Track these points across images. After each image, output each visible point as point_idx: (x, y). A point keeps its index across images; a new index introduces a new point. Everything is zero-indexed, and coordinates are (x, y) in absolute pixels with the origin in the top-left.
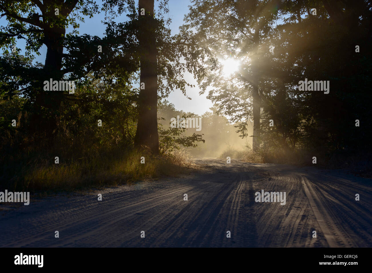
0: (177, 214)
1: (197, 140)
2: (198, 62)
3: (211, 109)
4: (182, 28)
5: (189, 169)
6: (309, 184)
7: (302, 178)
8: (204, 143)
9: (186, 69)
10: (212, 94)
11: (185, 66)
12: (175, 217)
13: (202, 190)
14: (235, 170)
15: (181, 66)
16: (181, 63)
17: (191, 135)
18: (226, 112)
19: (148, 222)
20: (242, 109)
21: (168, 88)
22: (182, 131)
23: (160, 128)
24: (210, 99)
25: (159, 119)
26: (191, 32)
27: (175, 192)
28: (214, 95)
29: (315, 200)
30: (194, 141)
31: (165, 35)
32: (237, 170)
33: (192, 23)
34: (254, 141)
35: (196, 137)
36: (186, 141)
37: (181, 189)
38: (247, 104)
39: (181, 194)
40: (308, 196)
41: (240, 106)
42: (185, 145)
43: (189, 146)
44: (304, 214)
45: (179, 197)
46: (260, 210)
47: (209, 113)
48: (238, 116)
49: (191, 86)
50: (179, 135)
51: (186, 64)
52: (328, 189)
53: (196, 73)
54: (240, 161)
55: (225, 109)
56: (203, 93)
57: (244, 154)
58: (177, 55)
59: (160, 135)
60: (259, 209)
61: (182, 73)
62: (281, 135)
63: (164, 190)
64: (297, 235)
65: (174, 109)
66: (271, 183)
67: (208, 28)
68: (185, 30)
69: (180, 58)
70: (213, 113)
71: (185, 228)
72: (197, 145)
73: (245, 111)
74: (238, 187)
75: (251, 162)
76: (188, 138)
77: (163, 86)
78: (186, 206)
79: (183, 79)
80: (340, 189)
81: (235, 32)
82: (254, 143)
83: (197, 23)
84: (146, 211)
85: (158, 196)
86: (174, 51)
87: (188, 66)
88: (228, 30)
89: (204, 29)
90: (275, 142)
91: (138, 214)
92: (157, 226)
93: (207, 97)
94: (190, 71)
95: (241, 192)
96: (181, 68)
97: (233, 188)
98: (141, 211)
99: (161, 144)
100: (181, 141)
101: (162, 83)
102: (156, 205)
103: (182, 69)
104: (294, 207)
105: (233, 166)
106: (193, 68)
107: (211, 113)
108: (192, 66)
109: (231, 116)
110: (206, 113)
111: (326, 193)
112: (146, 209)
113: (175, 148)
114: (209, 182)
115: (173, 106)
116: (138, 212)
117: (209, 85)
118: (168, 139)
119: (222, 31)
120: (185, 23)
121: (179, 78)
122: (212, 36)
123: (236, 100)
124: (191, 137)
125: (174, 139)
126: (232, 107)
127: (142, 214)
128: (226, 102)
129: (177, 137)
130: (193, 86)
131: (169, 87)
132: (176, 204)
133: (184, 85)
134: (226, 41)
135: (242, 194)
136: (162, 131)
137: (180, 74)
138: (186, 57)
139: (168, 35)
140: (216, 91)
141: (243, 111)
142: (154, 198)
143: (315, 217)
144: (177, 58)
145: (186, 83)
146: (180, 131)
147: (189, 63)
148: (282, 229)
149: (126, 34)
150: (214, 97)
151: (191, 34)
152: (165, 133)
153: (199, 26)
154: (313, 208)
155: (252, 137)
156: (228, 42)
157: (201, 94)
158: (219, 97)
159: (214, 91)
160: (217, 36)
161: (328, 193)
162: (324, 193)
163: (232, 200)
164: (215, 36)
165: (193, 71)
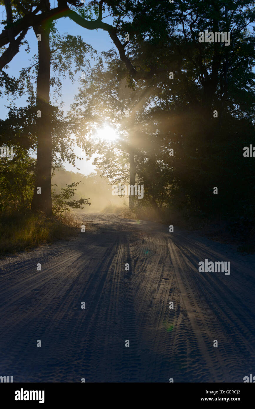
0: (68, 288)
1: (84, 203)
2: (86, 138)
3: (96, 170)
4: (73, 106)
5: (77, 230)
6: (174, 248)
7: (168, 240)
8: (90, 205)
9: (76, 144)
10: (96, 160)
11: (75, 141)
12: (66, 292)
13: (89, 257)
14: (115, 228)
15: (71, 141)
16: (71, 139)
17: (79, 199)
18: (108, 175)
19: (44, 299)
20: (121, 174)
21: (60, 160)
22: (71, 195)
23: (53, 192)
24: (95, 165)
25: (53, 185)
26: (80, 109)
27: (66, 261)
28: (98, 161)
29: (179, 268)
30: (81, 204)
31: (59, 116)
32: (117, 228)
33: (81, 102)
34: (130, 200)
35: (83, 200)
36: (75, 204)
37: (71, 257)
38: (125, 169)
39: (71, 264)
40: (173, 264)
41: (120, 171)
42: (74, 207)
43: (77, 208)
44: (171, 288)
45: (69, 267)
46: (136, 283)
47: (93, 173)
48: (118, 179)
49: (80, 158)
50: (69, 198)
51: (76, 140)
52: (189, 255)
53: (84, 147)
54: (118, 217)
55: (107, 173)
56: (89, 159)
57: (121, 210)
58: (68, 132)
59: (52, 198)
60: (136, 281)
61: (72, 147)
62: (151, 197)
63: (57, 258)
64: (166, 314)
65: (65, 170)
66: (144, 247)
67: (94, 107)
68: (75, 107)
69: (71, 135)
70: (97, 174)
71: (76, 307)
72: (84, 207)
73: (123, 175)
74: (118, 253)
75: (127, 218)
76: (77, 202)
77: (56, 158)
78: (76, 278)
79: (73, 152)
80: (198, 254)
81: (116, 111)
82: (130, 202)
83: (85, 102)
84: (42, 286)
85: (52, 266)
86: (66, 129)
87: (78, 142)
88: (110, 109)
89: (90, 107)
90: (147, 202)
91: (35, 290)
92: (51, 304)
93: (92, 163)
94: (80, 146)
95: (121, 260)
96: (71, 143)
97: (114, 254)
98: (37, 286)
99: (54, 206)
100: (71, 204)
101: (55, 155)
102: (50, 278)
103: (73, 143)
104: (163, 279)
105: (113, 224)
106: (82, 143)
107: (95, 174)
108: (81, 141)
109: (112, 179)
110: (92, 173)
111: (187, 259)
112: (42, 283)
113: (65, 209)
114: (94, 246)
115: (64, 167)
116: (35, 288)
117: (94, 153)
118: (59, 202)
119: (105, 110)
120: (75, 102)
121: (70, 152)
122: (97, 113)
123: (116, 166)
124: (79, 201)
125: (65, 202)
126: (113, 172)
127: (38, 290)
128: (108, 168)
129: (67, 201)
130: (81, 159)
131: (62, 159)
132: (67, 277)
133: (74, 158)
134: (109, 117)
135: (121, 262)
136: (55, 195)
137: (71, 149)
138: (76, 134)
139: (61, 116)
140: (100, 159)
141: (122, 175)
142: (49, 269)
143: (180, 291)
144: (68, 134)
145: (76, 156)
146: (70, 195)
147: (78, 139)
148: (155, 306)
149: (26, 117)
150: (99, 163)
151: (80, 111)
152: (57, 196)
153: (86, 105)
154: (178, 278)
155: (129, 198)
156: (110, 119)
157: (88, 160)
158: (102, 163)
159: (99, 159)
160: (102, 113)
161: (189, 259)
162: (185, 258)
163: (114, 270)
164: (99, 114)
165: (81, 146)
